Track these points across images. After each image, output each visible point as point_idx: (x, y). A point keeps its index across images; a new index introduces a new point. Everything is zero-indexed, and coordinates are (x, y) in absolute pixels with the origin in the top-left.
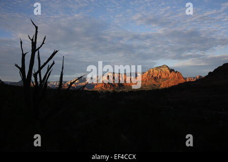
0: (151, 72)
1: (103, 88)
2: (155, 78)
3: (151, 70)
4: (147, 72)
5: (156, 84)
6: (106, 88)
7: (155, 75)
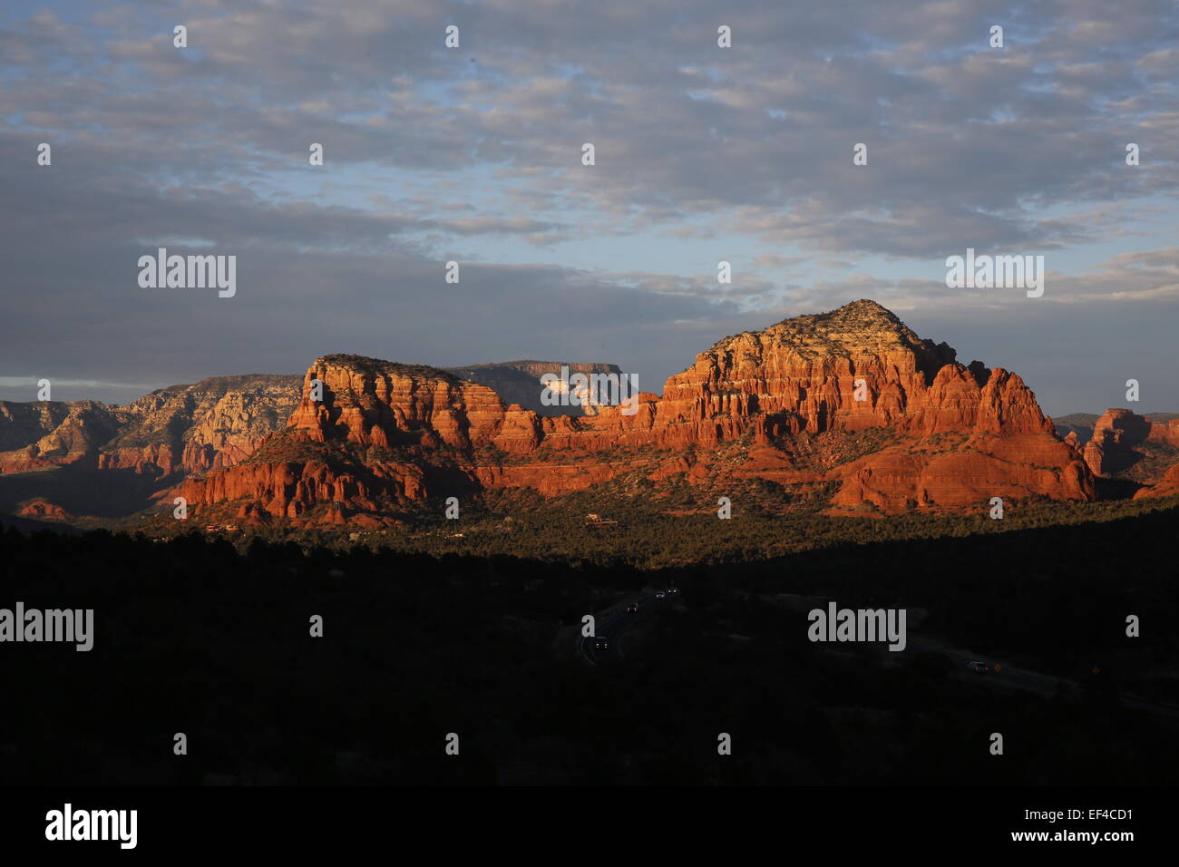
0: (741, 363)
1: (275, 508)
2: (780, 427)
3: (743, 345)
4: (706, 368)
5: (789, 478)
6: (308, 505)
7: (778, 398)
